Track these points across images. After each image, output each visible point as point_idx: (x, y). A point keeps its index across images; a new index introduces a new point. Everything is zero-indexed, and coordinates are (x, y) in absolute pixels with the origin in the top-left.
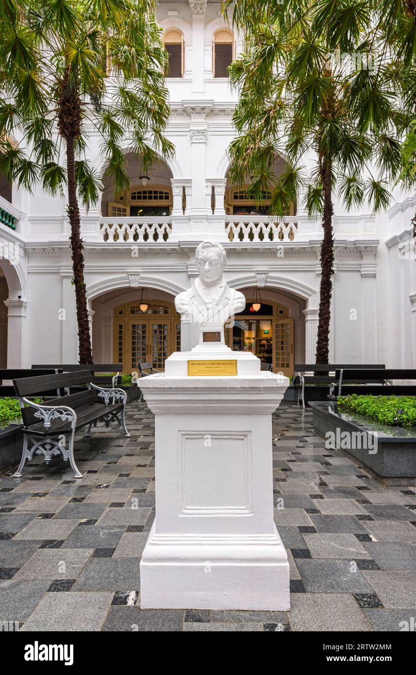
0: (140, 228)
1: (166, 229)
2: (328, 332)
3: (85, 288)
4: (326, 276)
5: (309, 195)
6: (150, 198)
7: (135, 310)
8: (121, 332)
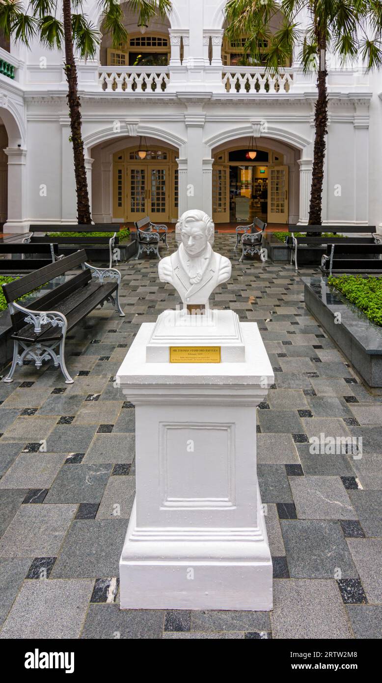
0: (139, 78)
1: (163, 79)
2: (321, 191)
3: (82, 146)
4: (319, 136)
5: (304, 51)
6: (149, 44)
7: (133, 156)
8: (120, 177)
